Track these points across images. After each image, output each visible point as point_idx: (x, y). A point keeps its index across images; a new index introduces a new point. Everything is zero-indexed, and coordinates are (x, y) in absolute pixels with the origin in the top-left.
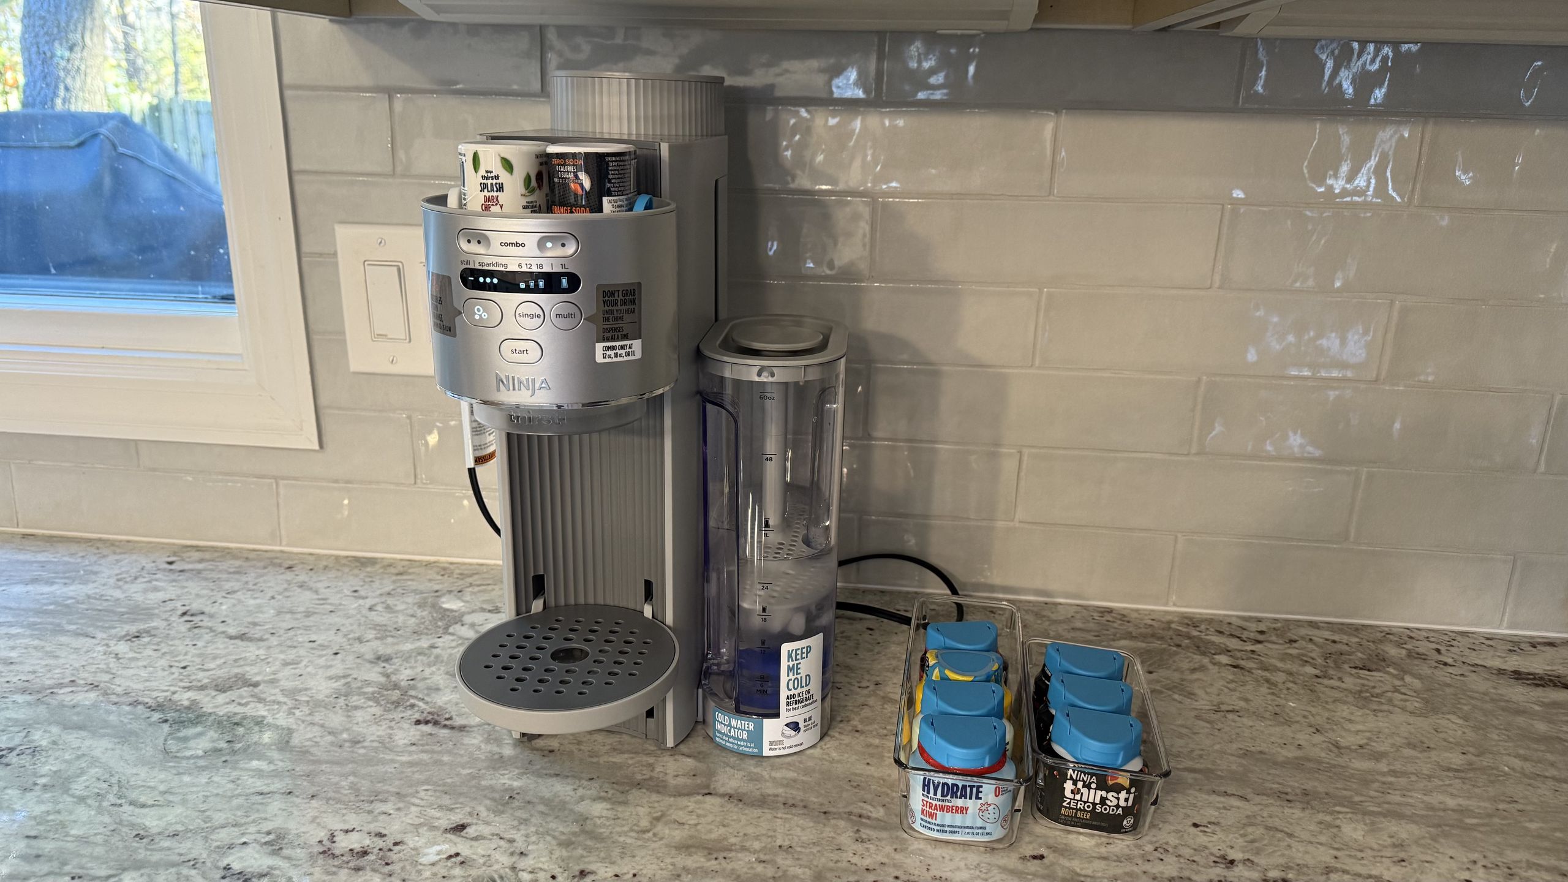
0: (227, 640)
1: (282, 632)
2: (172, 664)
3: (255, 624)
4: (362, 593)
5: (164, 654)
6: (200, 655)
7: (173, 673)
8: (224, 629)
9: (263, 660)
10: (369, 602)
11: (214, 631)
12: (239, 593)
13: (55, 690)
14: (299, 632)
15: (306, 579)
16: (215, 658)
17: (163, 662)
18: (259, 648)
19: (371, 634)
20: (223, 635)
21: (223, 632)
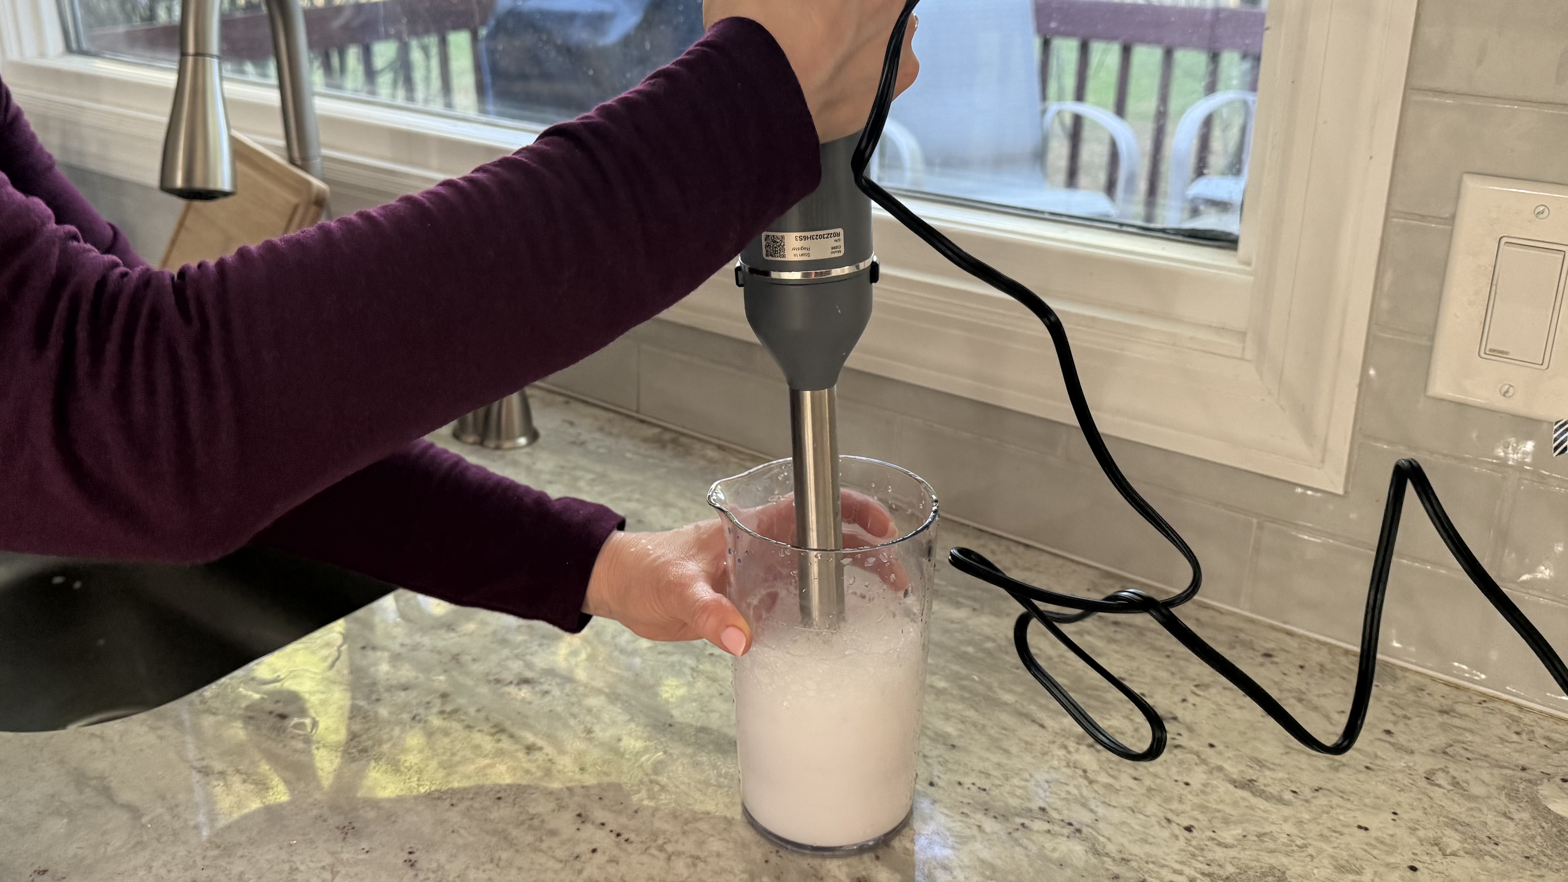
0: (1231, 787)
1: (1307, 793)
2: (1170, 816)
3: (1261, 764)
4: (1402, 739)
5: (1150, 789)
6: (1203, 809)
7: (1177, 837)
8: (1220, 763)
9: (1303, 847)
10: (1423, 763)
11: (1204, 762)
12: (1213, 691)
13: (1027, 822)
14: (1336, 800)
15: (1303, 688)
16: (1227, 821)
17: (1152, 808)
18: (1286, 819)
19: (1453, 841)
20: (1220, 775)
21: (1220, 769)
